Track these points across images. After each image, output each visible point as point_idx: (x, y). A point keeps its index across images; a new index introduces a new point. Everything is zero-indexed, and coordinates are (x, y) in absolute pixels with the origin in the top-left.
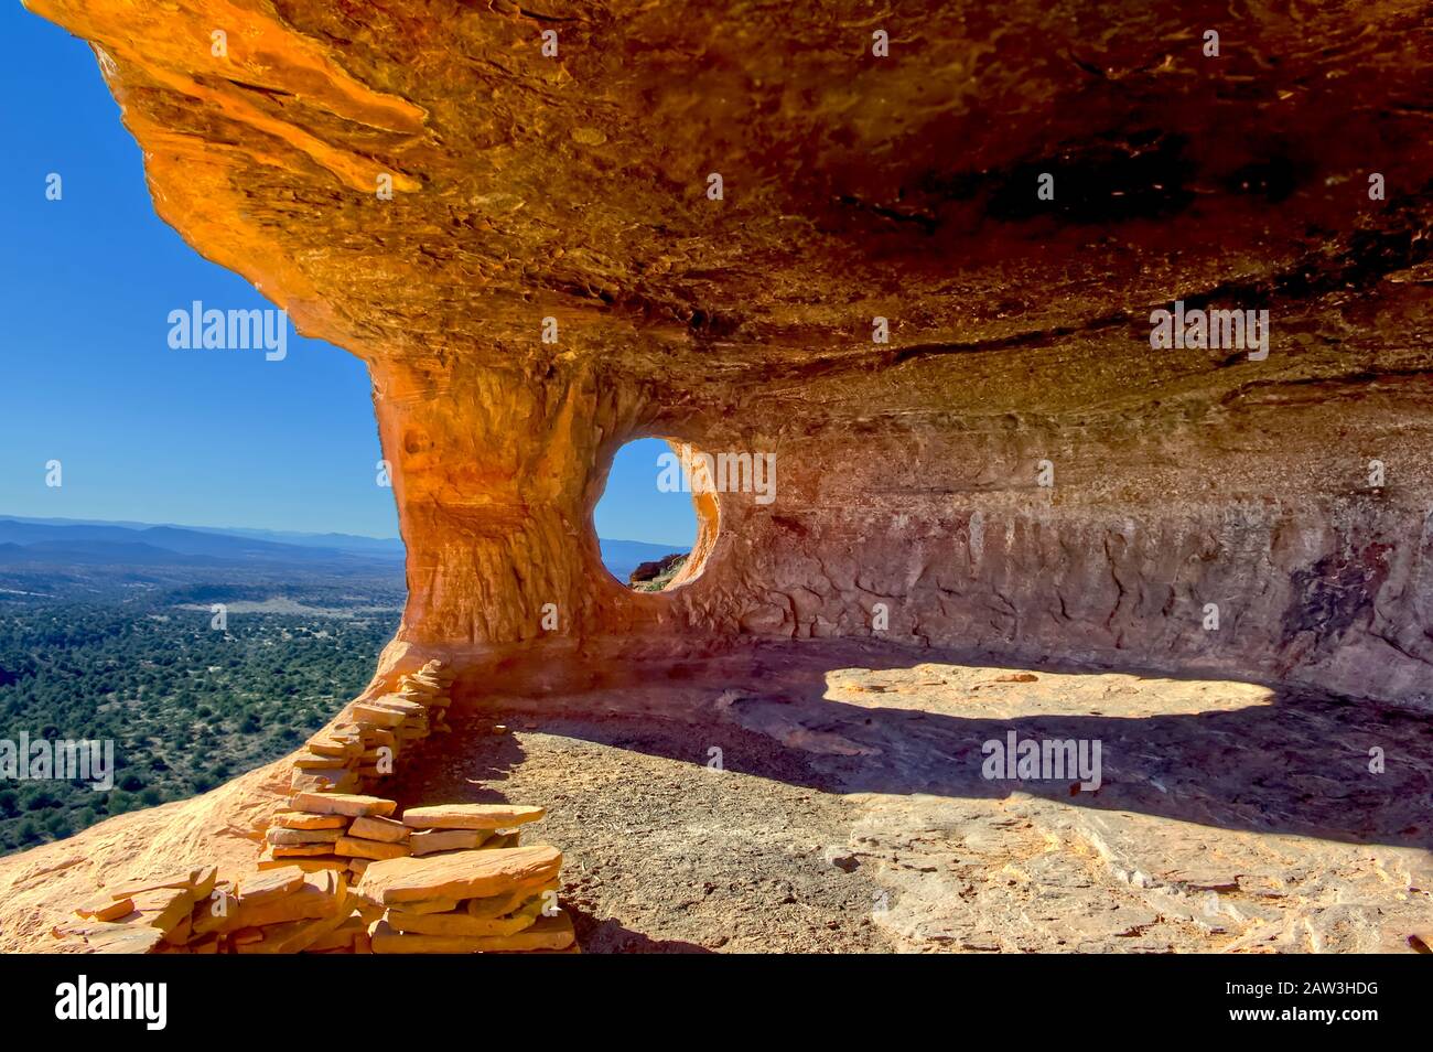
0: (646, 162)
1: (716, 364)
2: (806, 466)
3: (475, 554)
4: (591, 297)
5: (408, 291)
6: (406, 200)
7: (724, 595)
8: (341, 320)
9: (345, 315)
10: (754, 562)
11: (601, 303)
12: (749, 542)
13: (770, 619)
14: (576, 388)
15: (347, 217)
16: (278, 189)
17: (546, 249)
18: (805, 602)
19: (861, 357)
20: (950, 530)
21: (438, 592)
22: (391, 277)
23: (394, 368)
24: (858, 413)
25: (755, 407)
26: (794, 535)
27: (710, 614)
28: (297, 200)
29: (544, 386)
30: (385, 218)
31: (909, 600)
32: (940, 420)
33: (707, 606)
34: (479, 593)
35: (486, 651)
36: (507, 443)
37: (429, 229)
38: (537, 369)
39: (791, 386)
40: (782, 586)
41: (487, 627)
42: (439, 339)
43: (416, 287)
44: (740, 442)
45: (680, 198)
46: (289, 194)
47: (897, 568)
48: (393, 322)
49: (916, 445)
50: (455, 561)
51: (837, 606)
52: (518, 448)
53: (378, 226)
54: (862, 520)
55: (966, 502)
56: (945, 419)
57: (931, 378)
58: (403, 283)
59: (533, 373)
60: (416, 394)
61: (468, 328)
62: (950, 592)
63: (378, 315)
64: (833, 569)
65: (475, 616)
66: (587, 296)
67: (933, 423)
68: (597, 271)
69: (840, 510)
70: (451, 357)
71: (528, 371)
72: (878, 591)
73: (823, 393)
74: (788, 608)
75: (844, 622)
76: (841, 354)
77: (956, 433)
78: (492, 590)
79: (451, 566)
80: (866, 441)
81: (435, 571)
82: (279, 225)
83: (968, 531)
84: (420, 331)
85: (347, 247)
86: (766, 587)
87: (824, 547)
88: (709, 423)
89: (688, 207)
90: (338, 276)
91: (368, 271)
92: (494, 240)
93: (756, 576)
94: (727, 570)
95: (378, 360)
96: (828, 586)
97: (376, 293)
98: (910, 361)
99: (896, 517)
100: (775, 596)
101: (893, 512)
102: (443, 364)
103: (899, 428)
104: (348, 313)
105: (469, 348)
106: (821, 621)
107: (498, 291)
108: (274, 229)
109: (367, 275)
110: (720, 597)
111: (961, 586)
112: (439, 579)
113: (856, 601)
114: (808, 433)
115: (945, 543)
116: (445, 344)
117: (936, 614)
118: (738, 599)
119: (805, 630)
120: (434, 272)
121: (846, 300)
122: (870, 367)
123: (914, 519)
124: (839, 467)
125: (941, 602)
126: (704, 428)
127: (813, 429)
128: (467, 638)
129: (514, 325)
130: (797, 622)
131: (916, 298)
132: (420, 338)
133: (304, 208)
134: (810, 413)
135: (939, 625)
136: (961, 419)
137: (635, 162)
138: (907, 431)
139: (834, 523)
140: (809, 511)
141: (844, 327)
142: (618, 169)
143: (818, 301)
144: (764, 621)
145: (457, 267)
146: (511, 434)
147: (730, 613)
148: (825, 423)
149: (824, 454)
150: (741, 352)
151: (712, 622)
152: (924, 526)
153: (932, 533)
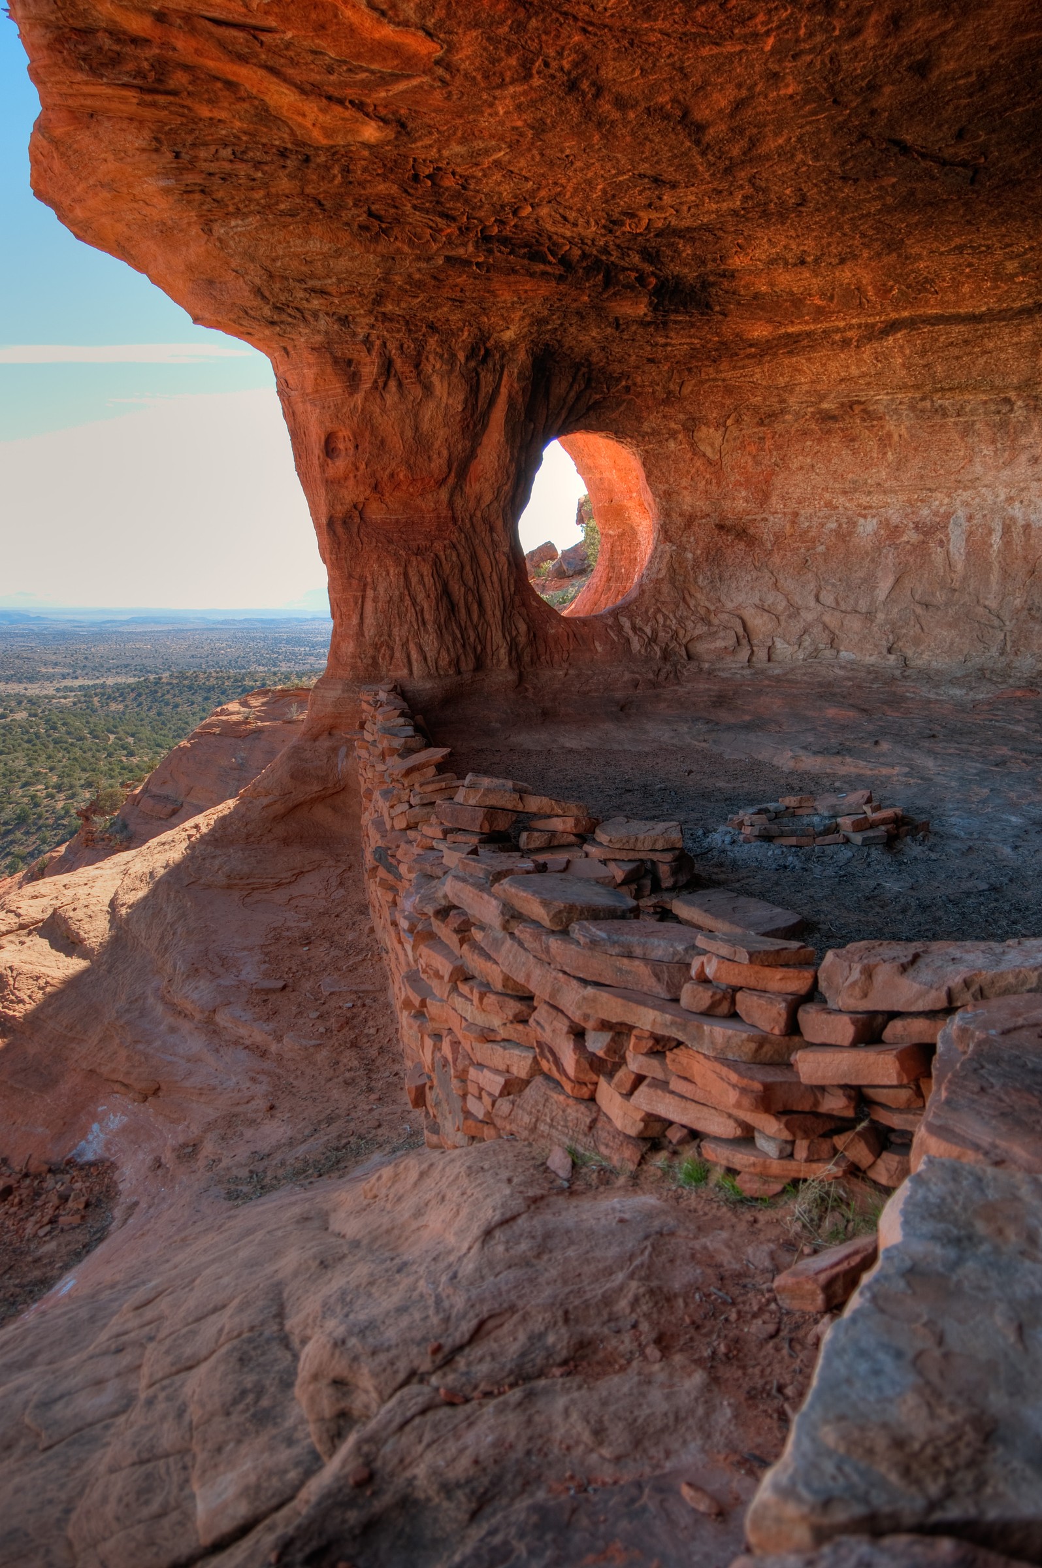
0: (675, 100)
1: (662, 341)
2: (757, 463)
3: (406, 575)
4: (550, 263)
5: (342, 263)
6: (366, 153)
7: (666, 617)
8: (258, 302)
9: (264, 297)
10: (696, 578)
11: (558, 271)
12: (690, 556)
13: (720, 644)
14: (510, 376)
15: (291, 177)
16: (213, 149)
17: (511, 205)
18: (759, 623)
19: (838, 330)
20: (926, 534)
21: (369, 619)
22: (325, 249)
23: (312, 358)
24: (822, 398)
25: (698, 393)
26: (742, 545)
27: (654, 639)
28: (236, 157)
29: (478, 374)
30: (335, 176)
31: (881, 616)
32: (921, 405)
33: (648, 631)
34: (413, 620)
35: (428, 685)
36: (437, 444)
37: (382, 188)
38: (472, 354)
39: (743, 367)
40: (730, 606)
41: (425, 659)
42: (366, 320)
43: (352, 259)
44: (680, 436)
45: (698, 142)
46: (226, 153)
47: (865, 581)
48: (316, 302)
49: (889, 435)
50: (385, 584)
51: (796, 627)
52: (449, 449)
53: (324, 186)
54: (823, 525)
55: (946, 501)
56: (928, 404)
57: (923, 353)
58: (338, 254)
59: (467, 359)
60: (337, 387)
61: (403, 305)
62: (927, 606)
63: (301, 294)
64: (789, 584)
65: (412, 646)
66: (545, 261)
67: (912, 408)
68: (561, 230)
69: (796, 514)
70: (378, 342)
71: (461, 356)
72: (843, 606)
73: (782, 375)
74: (741, 631)
75: (806, 644)
76: (812, 327)
77: (938, 419)
78: (427, 616)
79: (381, 590)
80: (829, 432)
81: (363, 597)
82: (202, 191)
83: (947, 535)
84: (346, 312)
85: (283, 213)
86: (712, 608)
87: (776, 559)
88: (645, 414)
89: (703, 154)
90: (262, 251)
91: (298, 242)
92: (457, 196)
93: (698, 595)
94: (666, 588)
95: (290, 349)
96: (784, 603)
97: (303, 268)
98: (899, 335)
99: (862, 520)
100: (724, 617)
101: (860, 515)
102: (369, 351)
103: (868, 415)
104: (267, 294)
105: (399, 331)
106: (779, 644)
107: (448, 259)
108: (197, 196)
109: (297, 246)
110: (661, 621)
111: (940, 597)
112: (369, 607)
113: (819, 619)
114: (761, 423)
115: (921, 550)
116: (372, 327)
117: (913, 630)
118: (681, 621)
119: (761, 654)
120: (375, 239)
121: (835, 261)
122: (846, 343)
123: (885, 523)
124: (795, 465)
125: (918, 617)
126: (639, 419)
127: (767, 418)
128: (406, 671)
129: (454, 300)
130: (751, 646)
131: (919, 257)
132: (344, 321)
133: (243, 169)
134: (764, 399)
135: (917, 641)
136: (947, 403)
137: (660, 100)
138: (881, 418)
139: (788, 529)
140: (759, 517)
141: (822, 294)
142: (640, 109)
143: (803, 262)
144: (712, 646)
145: (402, 231)
146: (442, 433)
147: (675, 636)
148: (782, 411)
149: (779, 448)
150: (693, 325)
151: (657, 649)
152: (895, 531)
153: (905, 538)
